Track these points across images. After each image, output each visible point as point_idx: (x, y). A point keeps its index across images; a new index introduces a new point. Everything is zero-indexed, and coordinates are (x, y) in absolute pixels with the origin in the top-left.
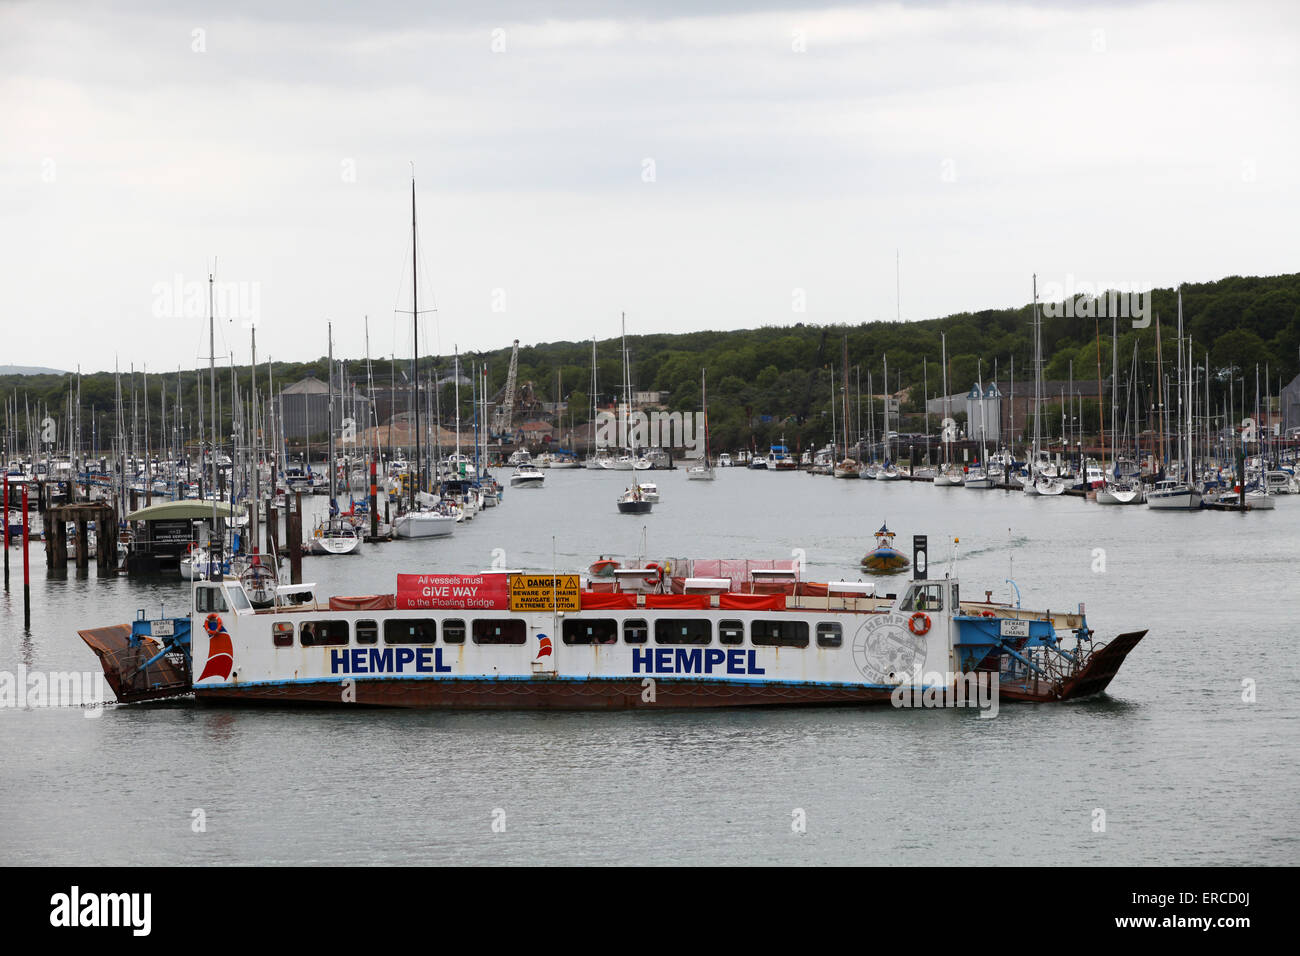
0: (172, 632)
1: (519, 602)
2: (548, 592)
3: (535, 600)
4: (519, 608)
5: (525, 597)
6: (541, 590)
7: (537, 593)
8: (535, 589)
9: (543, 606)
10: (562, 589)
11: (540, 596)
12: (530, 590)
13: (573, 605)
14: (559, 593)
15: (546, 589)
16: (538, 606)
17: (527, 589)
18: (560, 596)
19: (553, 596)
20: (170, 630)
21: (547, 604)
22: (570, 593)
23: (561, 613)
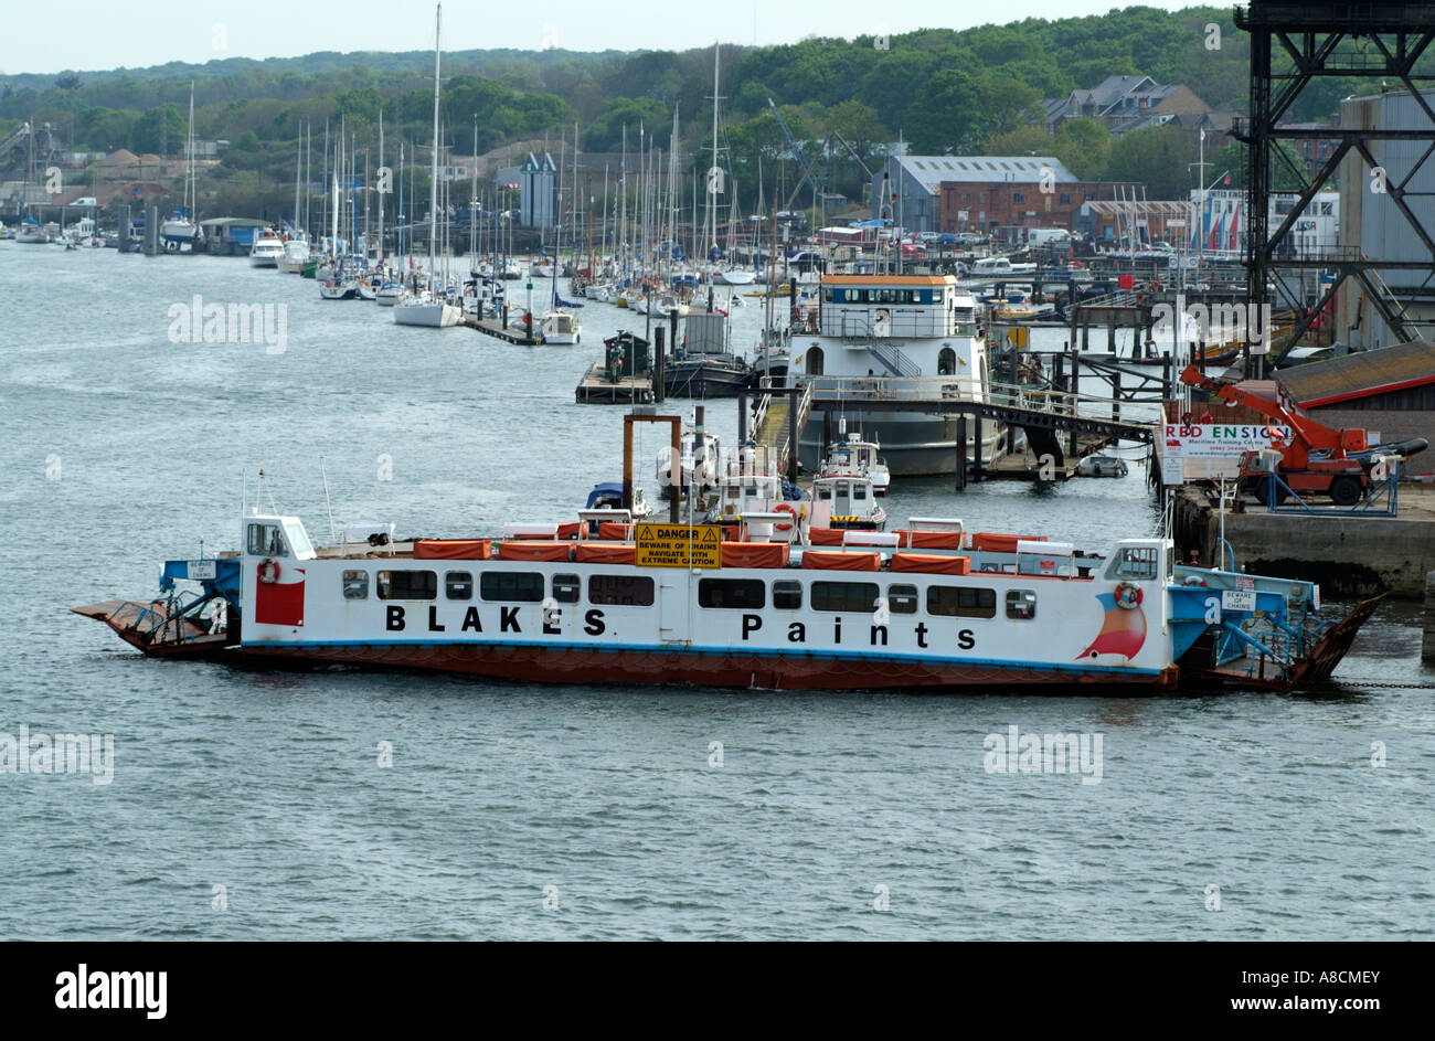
0: (213, 575)
1: (647, 555)
2: (682, 546)
3: (666, 553)
4: (646, 562)
5: (654, 550)
6: (673, 542)
7: (668, 546)
8: (666, 541)
9: (675, 561)
10: (700, 542)
11: (673, 549)
12: (661, 541)
13: (712, 562)
14: (695, 546)
15: (680, 542)
16: (670, 561)
17: (657, 541)
18: (696, 550)
19: (689, 551)
20: (211, 572)
21: (680, 559)
22: (709, 547)
23: (697, 571)
